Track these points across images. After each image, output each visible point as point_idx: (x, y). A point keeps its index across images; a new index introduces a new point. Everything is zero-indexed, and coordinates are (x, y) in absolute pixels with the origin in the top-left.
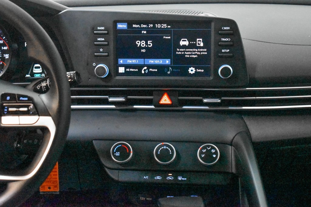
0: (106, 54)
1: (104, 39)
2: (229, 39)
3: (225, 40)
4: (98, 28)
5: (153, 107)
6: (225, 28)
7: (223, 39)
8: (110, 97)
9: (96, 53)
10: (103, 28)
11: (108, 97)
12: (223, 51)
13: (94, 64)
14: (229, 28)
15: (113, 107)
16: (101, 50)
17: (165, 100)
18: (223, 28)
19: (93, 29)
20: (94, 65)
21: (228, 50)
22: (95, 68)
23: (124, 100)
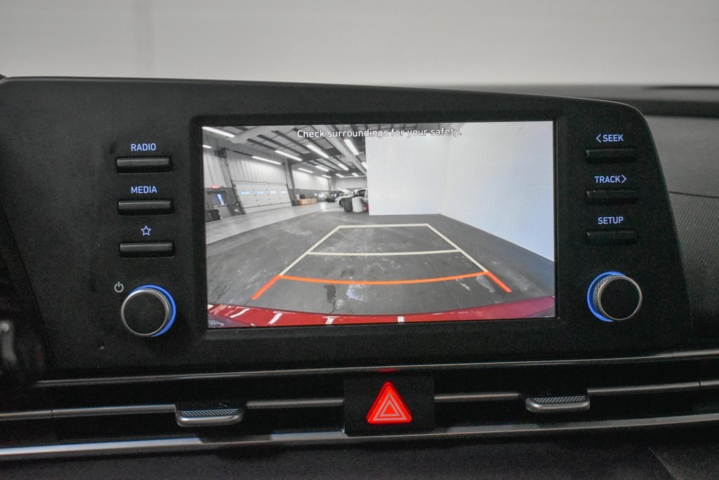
0: (167, 246)
1: (154, 190)
2: (621, 179)
3: (608, 180)
4: (133, 147)
5: (340, 435)
6: (608, 138)
7: (601, 179)
8: (180, 408)
9: (125, 242)
10: (151, 147)
11: (173, 406)
12: (602, 221)
13: (119, 287)
14: (620, 138)
15: (196, 442)
16: (146, 231)
17: (390, 410)
18: (601, 138)
19: (112, 151)
20: (119, 289)
21: (620, 219)
22: (123, 301)
23: (236, 417)
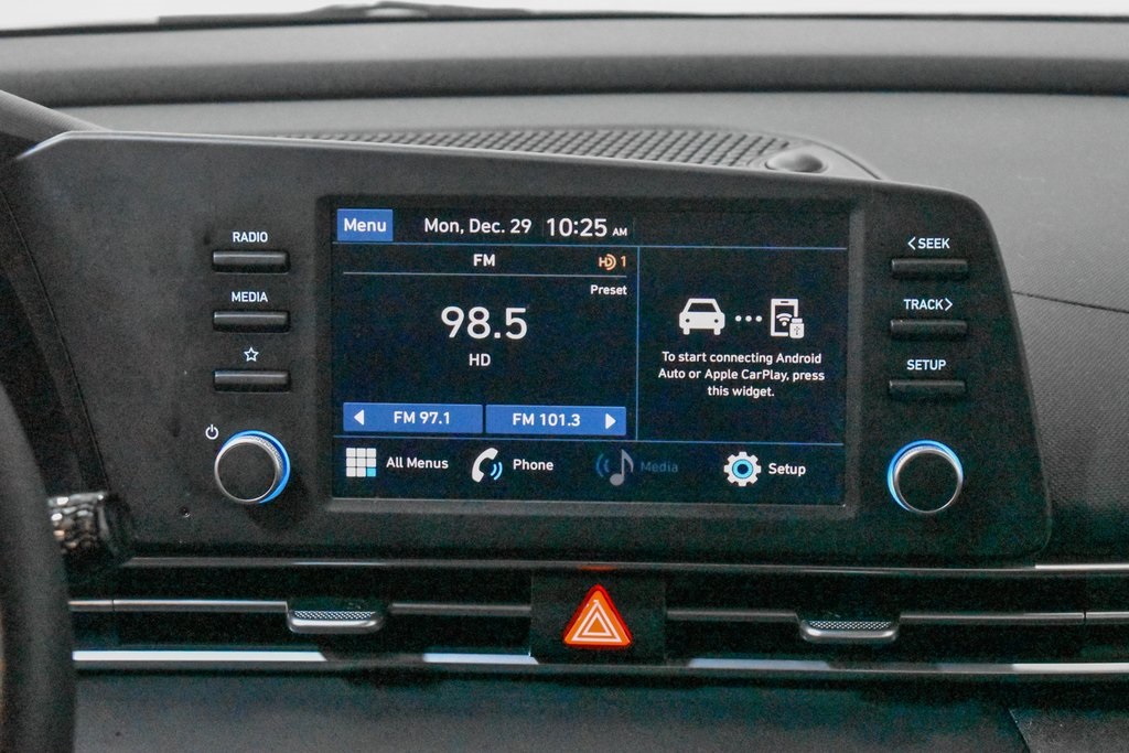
0: (280, 376)
1: (264, 297)
2: (945, 305)
3: (923, 305)
4: (236, 236)
5: (527, 660)
6: (926, 244)
7: (914, 304)
8: (293, 607)
9: (221, 370)
10: (260, 237)
11: (284, 603)
12: (914, 365)
13: (211, 432)
14: (945, 243)
15: (315, 657)
16: (251, 354)
18: (915, 243)
19: (207, 241)
20: (212, 434)
21: (941, 364)
22: (217, 451)
23: (372, 623)
